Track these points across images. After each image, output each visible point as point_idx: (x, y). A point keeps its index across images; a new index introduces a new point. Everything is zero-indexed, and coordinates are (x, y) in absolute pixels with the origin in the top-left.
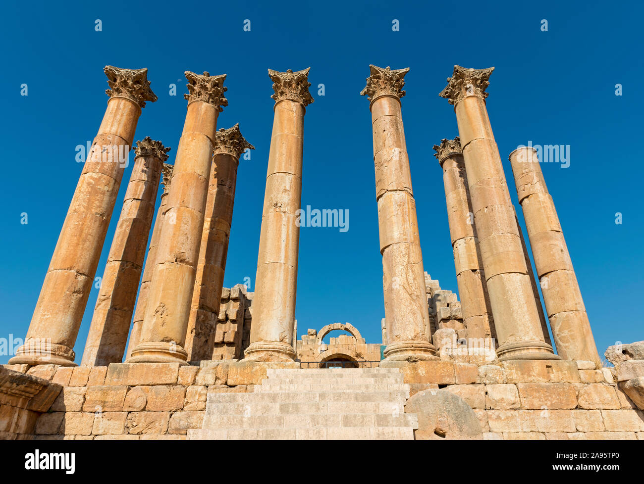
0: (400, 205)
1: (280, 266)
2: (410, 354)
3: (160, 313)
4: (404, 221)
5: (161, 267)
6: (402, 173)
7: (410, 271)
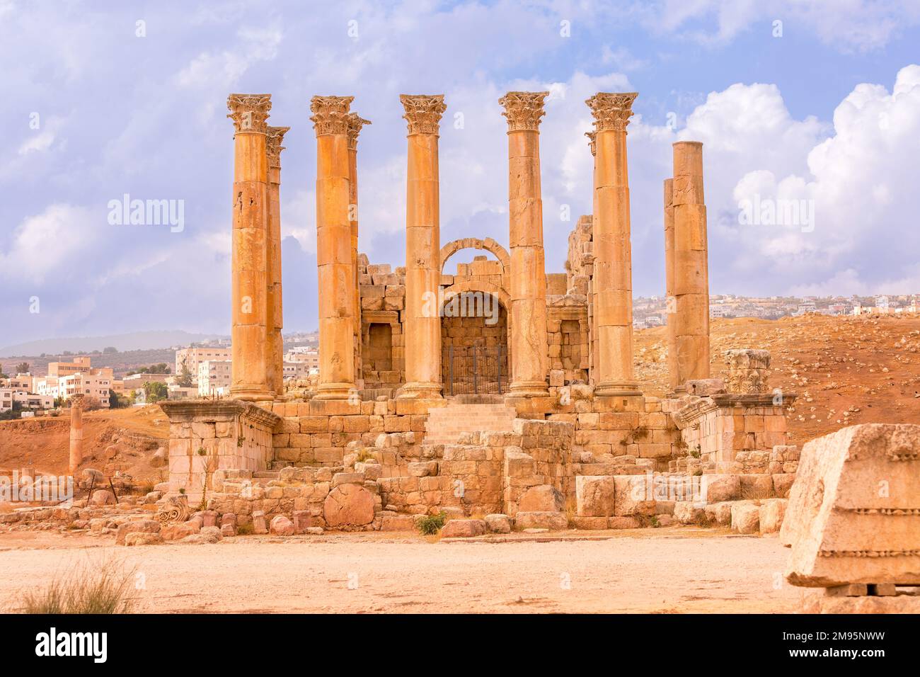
0: (528, 263)
2: (527, 392)
3: (335, 360)
4: (531, 278)
5: (329, 321)
6: (533, 228)
7: (533, 325)
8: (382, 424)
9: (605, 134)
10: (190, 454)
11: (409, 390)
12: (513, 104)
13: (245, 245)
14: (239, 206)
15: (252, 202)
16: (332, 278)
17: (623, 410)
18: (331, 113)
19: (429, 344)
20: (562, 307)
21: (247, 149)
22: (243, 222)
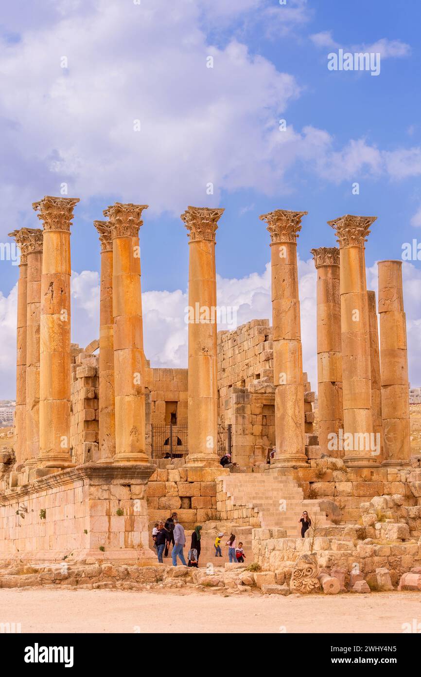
0: (293, 353)
1: (211, 400)
2: (294, 464)
3: (134, 433)
4: (295, 366)
5: (127, 399)
6: (296, 324)
7: (297, 406)
8: (177, 489)
9: (350, 249)
10: (109, 514)
11: (195, 460)
12: (278, 220)
13: (56, 329)
14: (51, 294)
15: (62, 291)
16: (131, 361)
17: (370, 480)
18: (130, 218)
19: (212, 420)
20: (262, 393)
21: (57, 245)
22: (54, 308)
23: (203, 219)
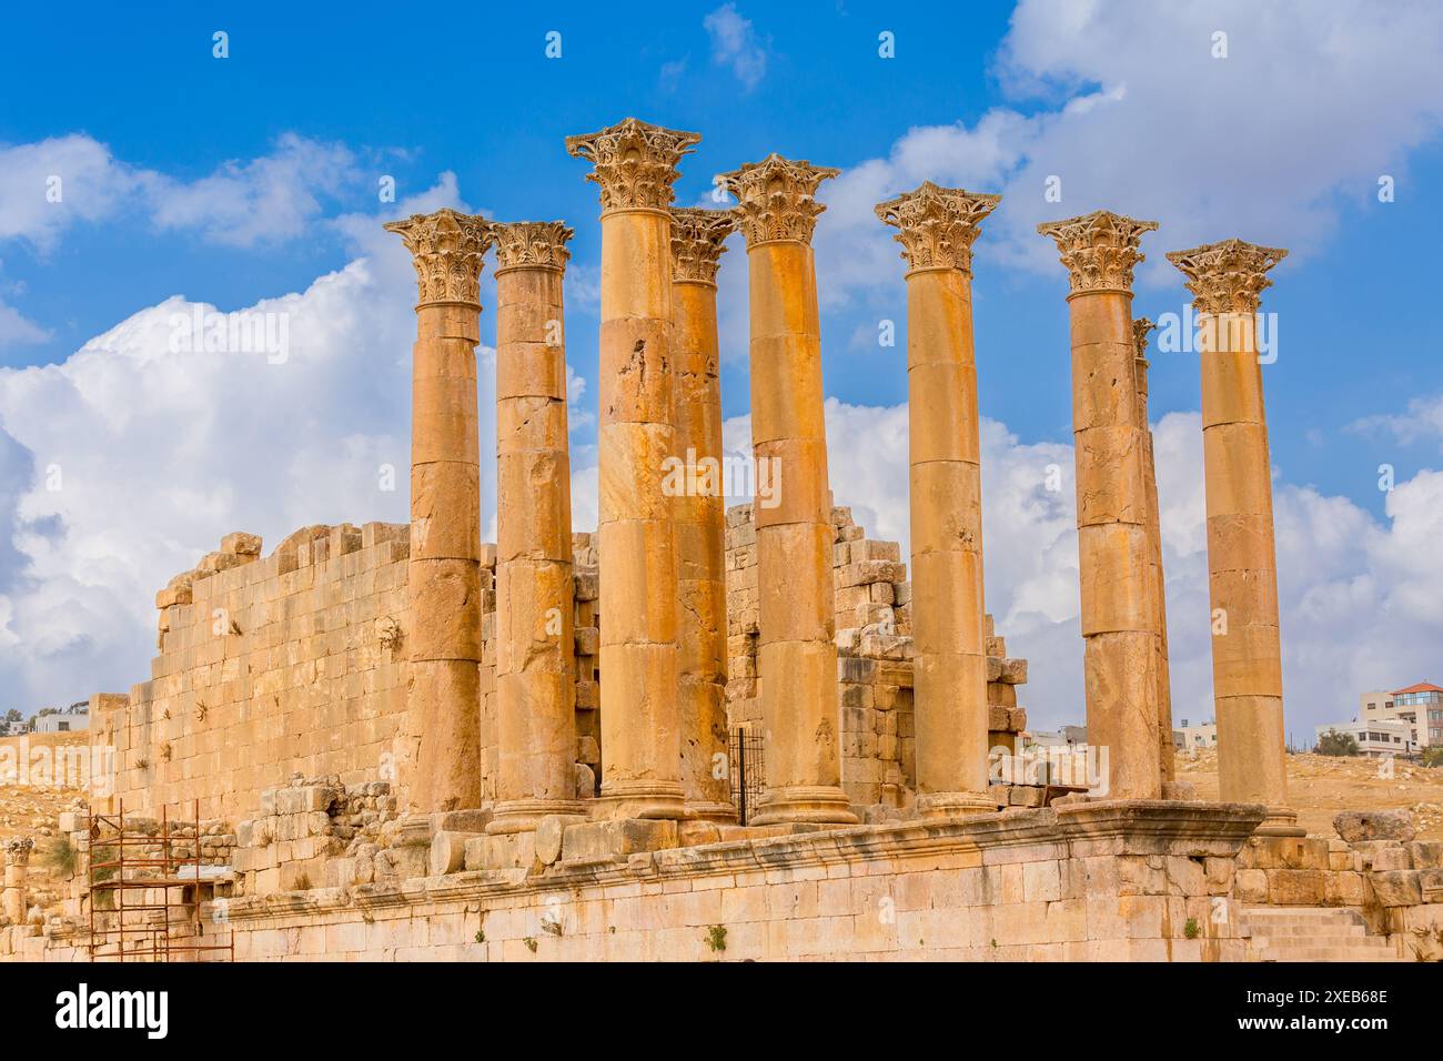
0: (1138, 557)
3: (823, 735)
4: (1143, 589)
6: (1141, 487)
7: (1151, 684)
10: (1167, 935)
13: (655, 461)
14: (638, 372)
15: (664, 366)
16: (813, 553)
17: (1298, 866)
18: (806, 197)
20: (896, 660)
21: (652, 246)
22: (647, 408)
23: (953, 216)
